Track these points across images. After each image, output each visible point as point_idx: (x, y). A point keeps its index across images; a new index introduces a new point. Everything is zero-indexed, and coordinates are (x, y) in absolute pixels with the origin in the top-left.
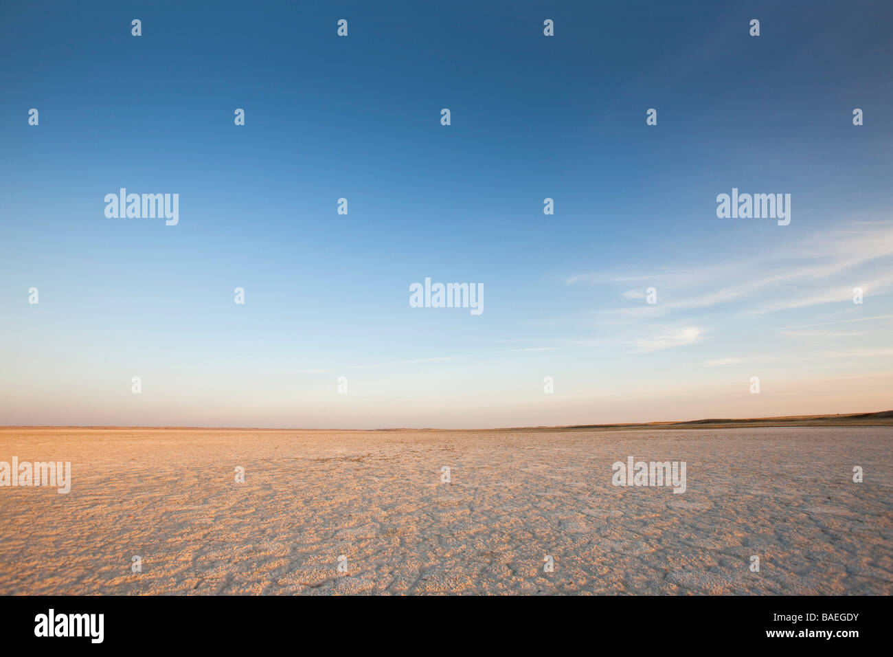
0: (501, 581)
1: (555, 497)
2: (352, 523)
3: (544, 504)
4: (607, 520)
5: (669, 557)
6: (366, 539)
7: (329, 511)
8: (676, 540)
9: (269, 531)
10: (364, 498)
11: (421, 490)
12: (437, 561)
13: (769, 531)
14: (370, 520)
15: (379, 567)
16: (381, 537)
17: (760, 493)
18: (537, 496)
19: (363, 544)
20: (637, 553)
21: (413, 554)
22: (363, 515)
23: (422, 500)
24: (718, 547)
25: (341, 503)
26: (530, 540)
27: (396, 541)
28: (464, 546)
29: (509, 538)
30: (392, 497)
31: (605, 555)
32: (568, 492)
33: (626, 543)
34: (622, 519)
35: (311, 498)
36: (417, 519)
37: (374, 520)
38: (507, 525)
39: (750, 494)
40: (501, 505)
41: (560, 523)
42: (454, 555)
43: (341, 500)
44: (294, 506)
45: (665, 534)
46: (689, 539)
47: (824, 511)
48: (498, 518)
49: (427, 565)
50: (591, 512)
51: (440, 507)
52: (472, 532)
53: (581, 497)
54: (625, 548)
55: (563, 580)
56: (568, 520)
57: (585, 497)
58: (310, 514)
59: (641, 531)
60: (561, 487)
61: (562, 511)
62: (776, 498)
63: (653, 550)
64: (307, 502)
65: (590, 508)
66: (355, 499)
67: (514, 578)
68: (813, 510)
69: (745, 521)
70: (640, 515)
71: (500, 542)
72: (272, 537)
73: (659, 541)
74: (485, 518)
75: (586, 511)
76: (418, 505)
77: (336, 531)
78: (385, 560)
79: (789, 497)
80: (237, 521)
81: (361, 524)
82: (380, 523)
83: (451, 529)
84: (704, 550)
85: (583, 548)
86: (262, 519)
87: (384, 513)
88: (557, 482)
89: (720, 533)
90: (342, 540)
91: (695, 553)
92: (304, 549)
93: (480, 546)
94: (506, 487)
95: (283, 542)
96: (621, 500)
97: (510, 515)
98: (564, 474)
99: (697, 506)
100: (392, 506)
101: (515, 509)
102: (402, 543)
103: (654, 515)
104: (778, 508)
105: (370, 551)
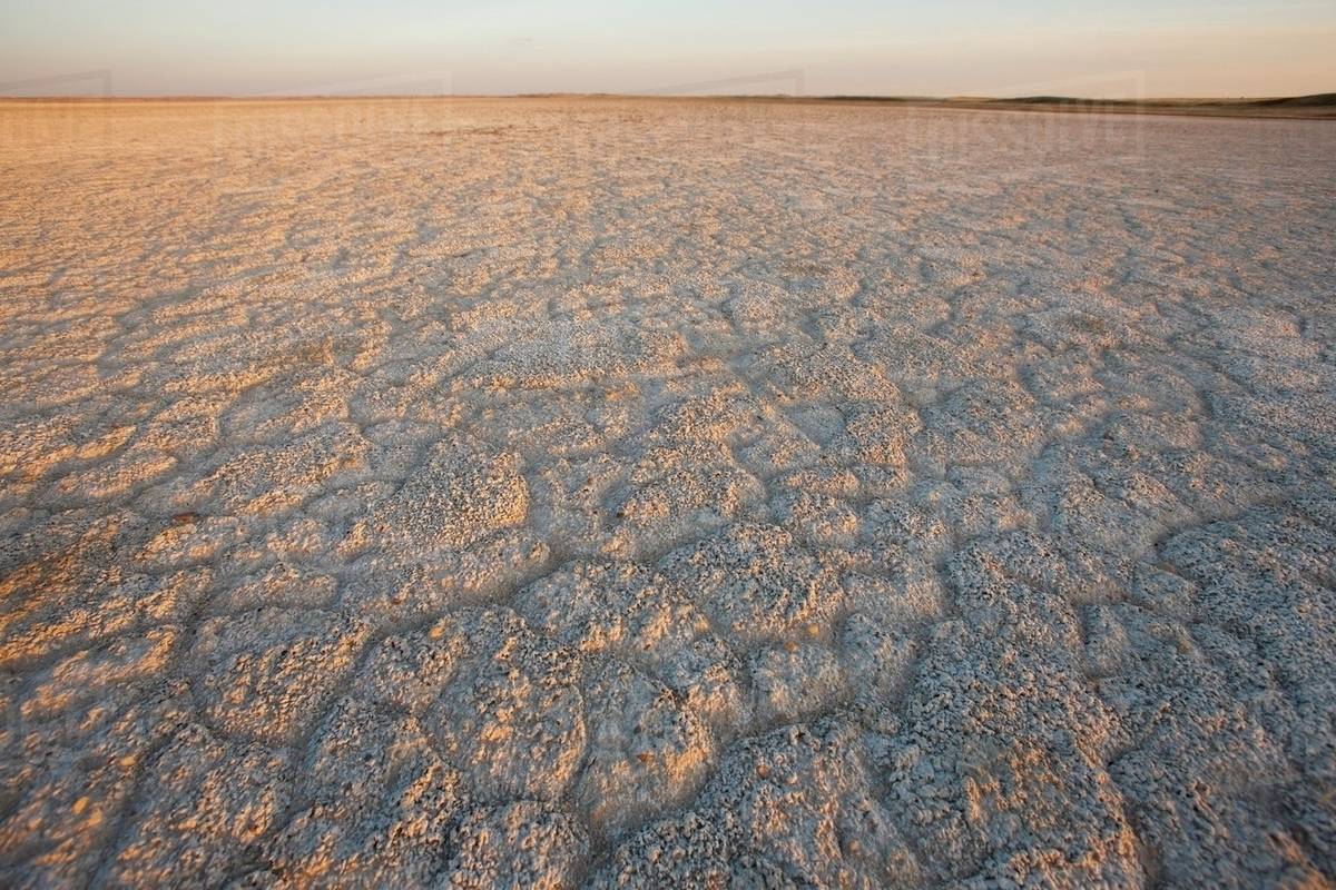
0: (702, 249)
1: (786, 175)
2: (496, 199)
3: (768, 182)
4: (854, 200)
5: (921, 235)
6: (519, 214)
7: (462, 187)
8: (938, 221)
9: (380, 209)
10: (510, 174)
11: (594, 164)
12: (619, 232)
13: (1060, 219)
14: (522, 195)
15: (540, 238)
16: (539, 211)
17: (1070, 182)
18: (762, 173)
19: (515, 218)
20: (883, 230)
21: (584, 226)
22: (511, 191)
23: (595, 174)
24: (988, 229)
25: (477, 179)
26: (745, 215)
27: (561, 214)
28: (654, 219)
29: (716, 212)
30: (551, 172)
31: (840, 231)
32: (806, 170)
33: (871, 222)
34: (875, 199)
35: (433, 175)
36: (590, 194)
37: (527, 195)
38: (715, 200)
39: (1056, 183)
40: (709, 181)
41: (788, 200)
42: (640, 227)
43: (477, 176)
44: (409, 184)
45: (925, 216)
46: (956, 221)
47: (1144, 203)
48: (703, 193)
49: (604, 235)
50: (834, 191)
51: (621, 182)
52: (666, 206)
53: (823, 177)
54: (868, 226)
55: (781, 250)
56: (799, 198)
57: (832, 177)
58: (435, 192)
59: (895, 211)
60: (798, 165)
61: (795, 189)
62: (1088, 189)
63: (904, 228)
64: (425, 179)
65: (834, 187)
66: (498, 175)
67: (718, 247)
68: (1128, 202)
69: (1035, 208)
70: (899, 196)
71: (705, 216)
72: (387, 215)
73: (915, 221)
74: (686, 193)
75: (828, 189)
76: (590, 180)
77: (476, 207)
78: (548, 232)
79: (1104, 188)
80: (333, 200)
81: (511, 198)
82: (538, 198)
83: (636, 203)
84: (968, 231)
85: (814, 223)
86: (367, 198)
87: (543, 188)
88: (793, 159)
89: (997, 217)
90: (486, 215)
91: (955, 232)
92: (436, 224)
93: (676, 218)
94: (719, 163)
95: (404, 218)
96: (878, 181)
97: (721, 190)
98: (804, 152)
99: (980, 191)
100: (554, 181)
101: (728, 186)
102: (570, 216)
103: (917, 198)
104: (1084, 198)
105: (526, 224)
